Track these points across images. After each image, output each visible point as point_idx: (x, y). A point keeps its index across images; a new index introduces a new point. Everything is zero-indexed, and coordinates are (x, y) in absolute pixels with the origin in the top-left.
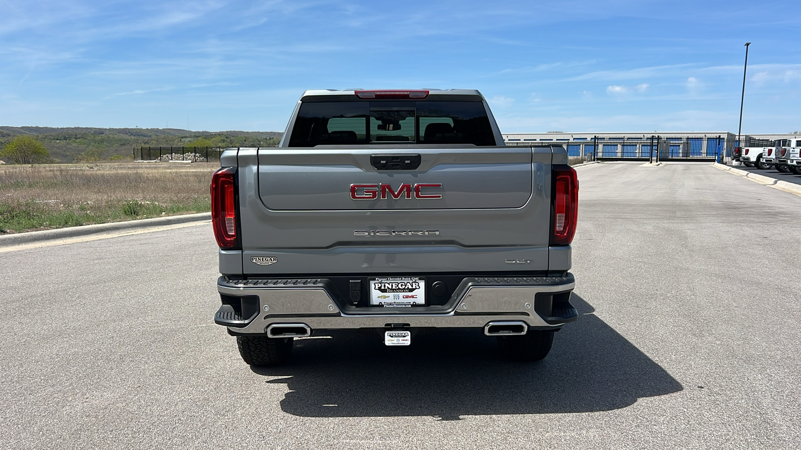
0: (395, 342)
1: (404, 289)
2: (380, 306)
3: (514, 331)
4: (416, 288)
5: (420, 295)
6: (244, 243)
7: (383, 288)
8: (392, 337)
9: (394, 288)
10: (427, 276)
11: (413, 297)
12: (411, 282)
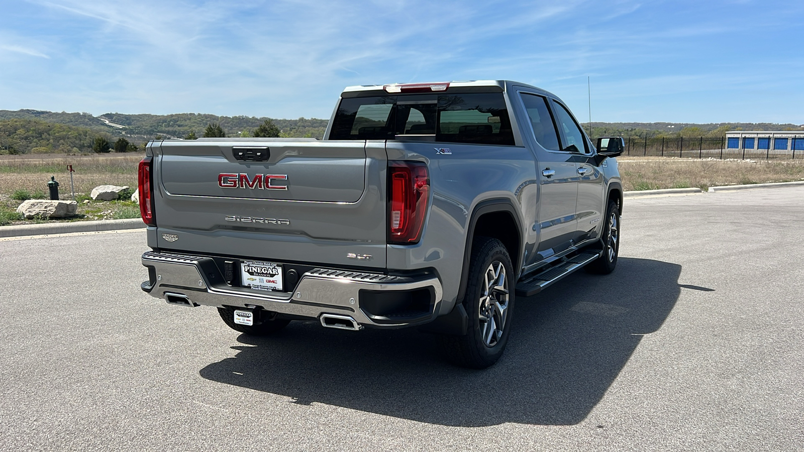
0: (241, 321)
1: (266, 273)
2: (249, 287)
3: (347, 326)
4: (276, 274)
5: (278, 281)
7: (251, 271)
8: (239, 316)
9: (259, 272)
10: (286, 265)
11: (273, 282)
12: (271, 267)
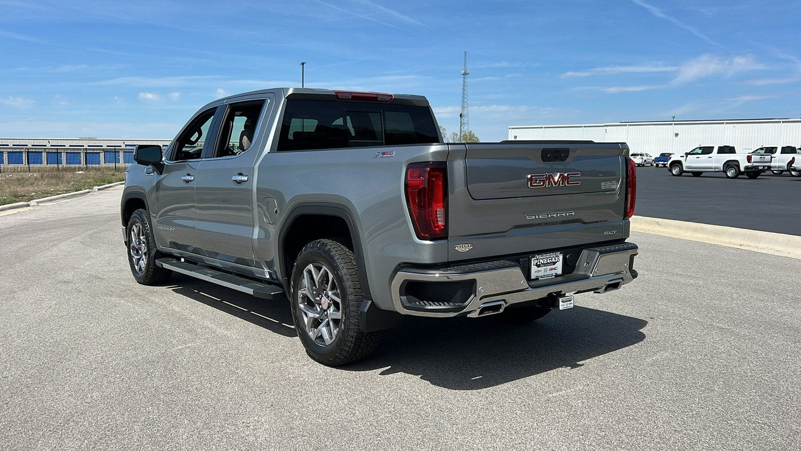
0: (565, 306)
1: (551, 263)
2: (536, 279)
4: (557, 261)
5: (559, 267)
6: (451, 233)
7: (538, 263)
10: (564, 251)
11: (555, 269)
12: (555, 256)
